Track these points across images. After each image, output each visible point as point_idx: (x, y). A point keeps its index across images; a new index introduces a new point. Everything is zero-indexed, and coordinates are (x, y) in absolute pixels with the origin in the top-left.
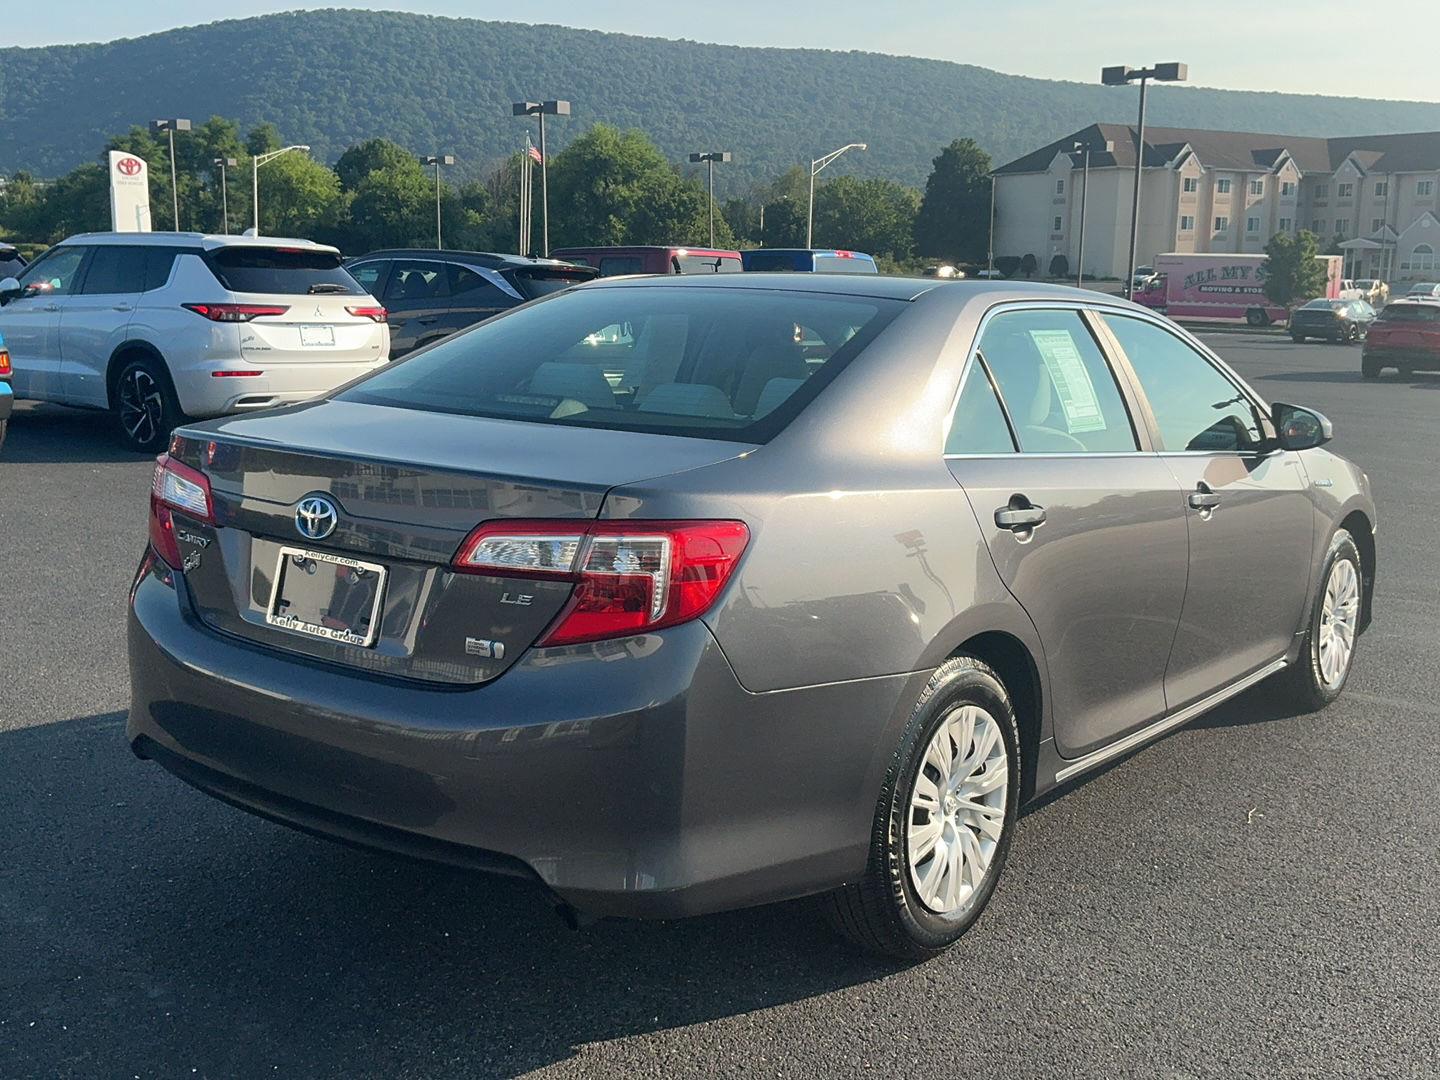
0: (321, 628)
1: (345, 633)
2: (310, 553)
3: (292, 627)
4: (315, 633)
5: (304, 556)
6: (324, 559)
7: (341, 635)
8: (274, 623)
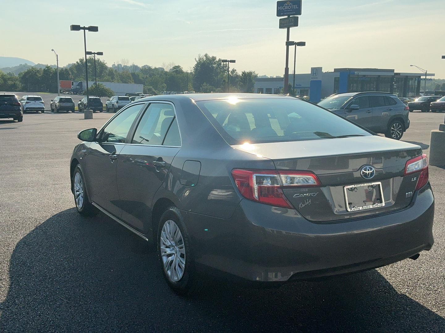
0: (368, 206)
1: (376, 205)
2: (356, 185)
3: (358, 209)
4: (367, 208)
5: (354, 187)
6: (361, 186)
7: (375, 206)
8: (351, 211)
